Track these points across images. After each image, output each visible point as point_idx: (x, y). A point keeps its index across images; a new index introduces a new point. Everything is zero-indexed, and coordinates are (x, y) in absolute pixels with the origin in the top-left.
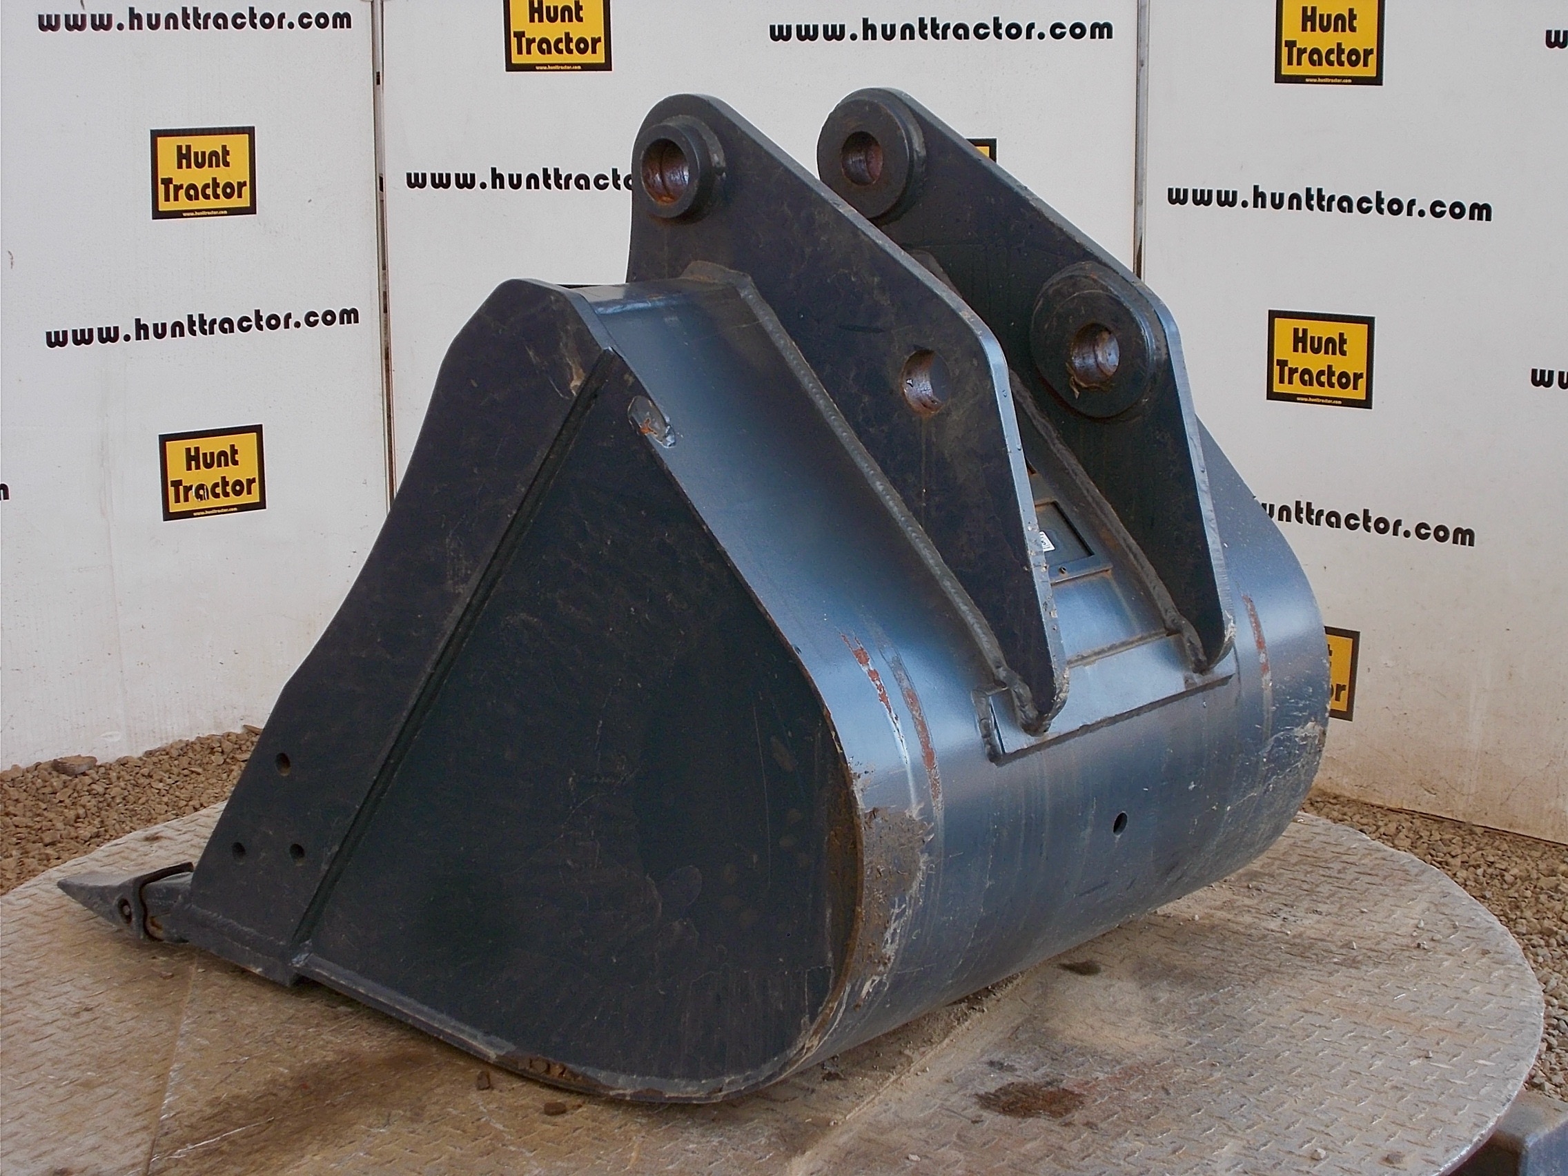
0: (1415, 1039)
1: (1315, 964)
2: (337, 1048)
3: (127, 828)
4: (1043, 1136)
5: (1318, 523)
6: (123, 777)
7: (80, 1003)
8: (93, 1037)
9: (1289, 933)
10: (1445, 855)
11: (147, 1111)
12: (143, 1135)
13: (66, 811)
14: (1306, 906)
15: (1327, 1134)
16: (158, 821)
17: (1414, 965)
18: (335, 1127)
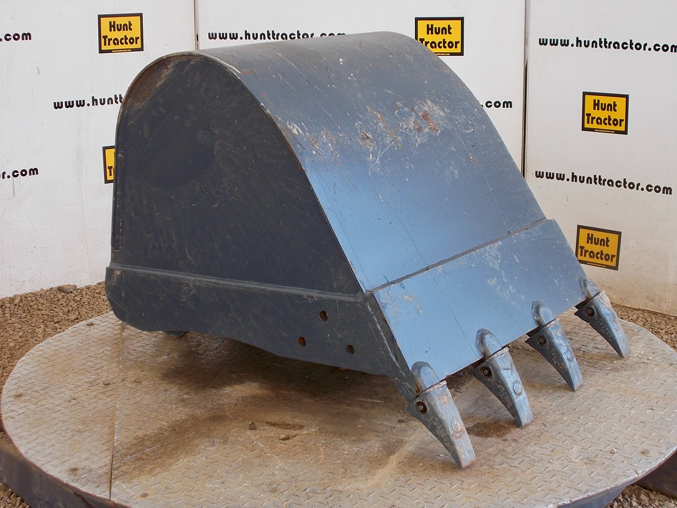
0: (648, 402)
1: (600, 370)
2: (185, 413)
3: (90, 316)
4: (495, 445)
5: (604, 185)
6: (88, 294)
7: (70, 396)
8: (79, 411)
9: (587, 357)
10: (658, 328)
11: (107, 442)
12: (107, 453)
13: (64, 308)
14: (592, 346)
15: (616, 442)
16: (103, 312)
17: (642, 370)
18: (191, 447)
